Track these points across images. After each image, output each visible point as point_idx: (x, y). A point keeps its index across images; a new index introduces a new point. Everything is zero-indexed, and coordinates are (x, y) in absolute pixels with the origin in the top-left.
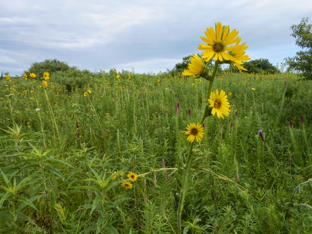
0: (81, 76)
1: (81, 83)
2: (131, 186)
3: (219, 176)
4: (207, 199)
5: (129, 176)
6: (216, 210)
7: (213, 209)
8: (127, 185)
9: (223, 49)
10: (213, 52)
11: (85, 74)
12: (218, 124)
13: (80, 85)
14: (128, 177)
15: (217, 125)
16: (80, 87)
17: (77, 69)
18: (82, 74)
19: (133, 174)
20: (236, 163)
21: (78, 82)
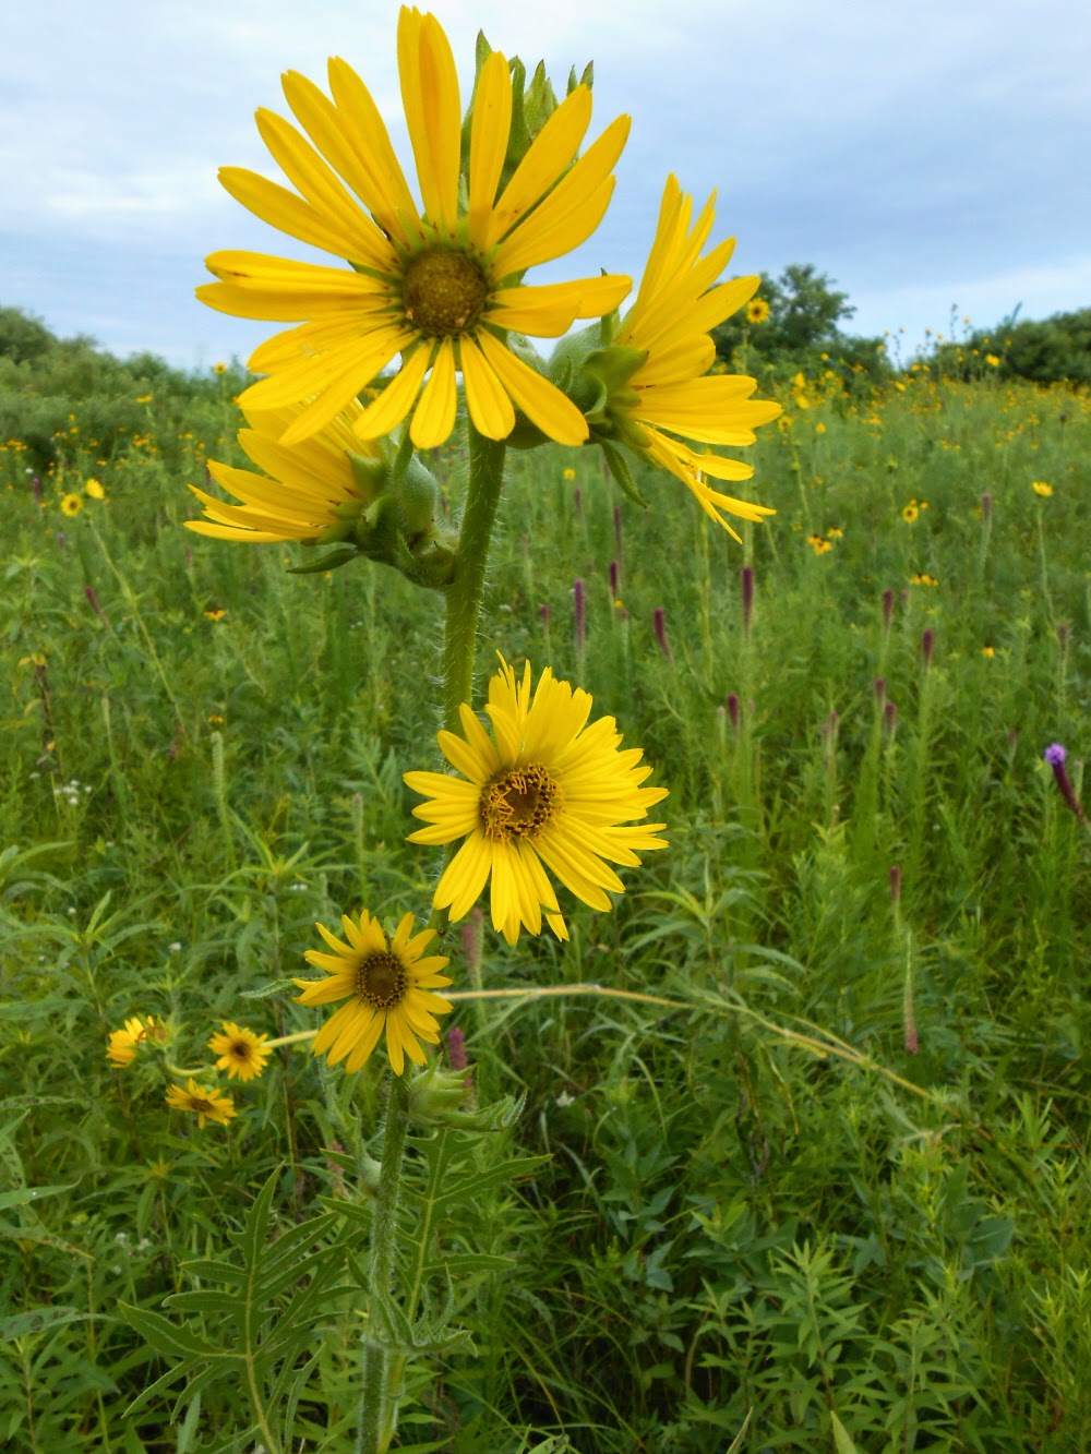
0: (116, 389)
1: (111, 430)
2: (224, 1111)
3: (787, 1032)
4: (718, 1159)
5: (219, 1044)
6: (762, 1230)
7: (739, 1229)
8: (200, 1105)
9: (489, 307)
10: (392, 333)
11: (137, 378)
12: (822, 694)
13: (107, 442)
14: (217, 1052)
15: (821, 700)
16: (106, 454)
17: (99, 350)
18: (125, 378)
19: (247, 1035)
20: (905, 936)
21: (94, 427)
